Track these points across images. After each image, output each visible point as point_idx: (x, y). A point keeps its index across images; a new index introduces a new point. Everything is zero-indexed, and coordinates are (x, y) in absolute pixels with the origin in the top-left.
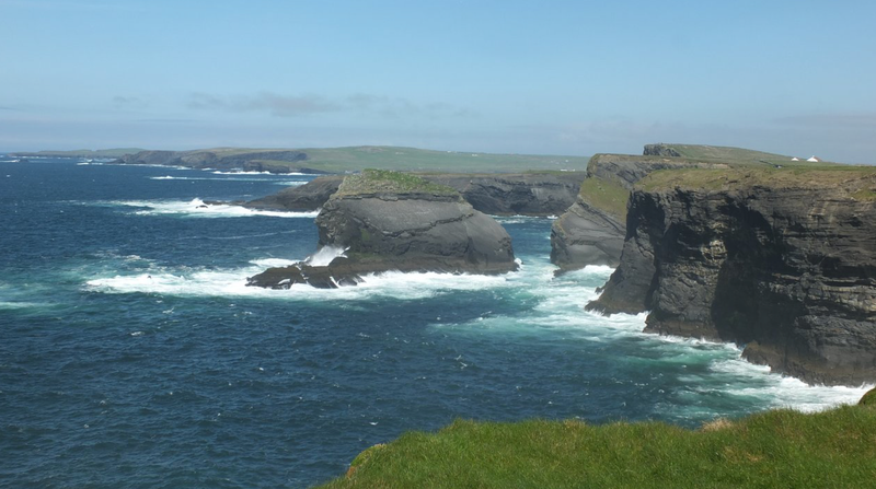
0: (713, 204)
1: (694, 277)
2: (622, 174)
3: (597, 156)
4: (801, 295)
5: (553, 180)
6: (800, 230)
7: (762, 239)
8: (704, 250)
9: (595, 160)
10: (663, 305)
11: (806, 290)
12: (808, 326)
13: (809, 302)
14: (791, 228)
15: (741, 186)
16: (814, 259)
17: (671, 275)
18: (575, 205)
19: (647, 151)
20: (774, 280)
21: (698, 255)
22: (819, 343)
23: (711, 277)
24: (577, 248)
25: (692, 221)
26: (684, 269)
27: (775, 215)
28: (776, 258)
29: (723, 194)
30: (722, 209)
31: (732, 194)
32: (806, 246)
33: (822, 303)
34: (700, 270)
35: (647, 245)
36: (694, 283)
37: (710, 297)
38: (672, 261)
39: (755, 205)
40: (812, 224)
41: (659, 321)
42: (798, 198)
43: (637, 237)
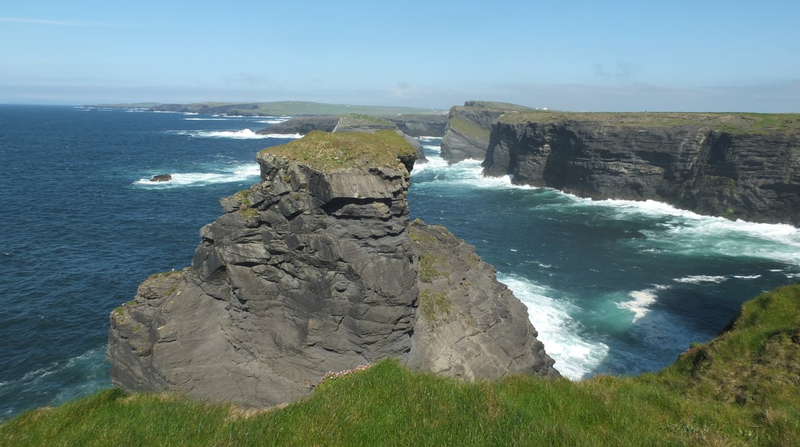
0: (547, 129)
1: (535, 161)
2: (467, 116)
3: (454, 107)
4: (591, 166)
5: (415, 119)
6: (591, 139)
7: (573, 143)
8: (541, 149)
9: (453, 109)
10: (520, 174)
11: (593, 164)
12: (593, 179)
13: (594, 169)
14: (587, 138)
15: (559, 120)
16: (597, 151)
17: (524, 160)
18: (449, 131)
19: (466, 104)
20: (577, 161)
21: (538, 151)
22: (598, 186)
23: (543, 161)
24: (454, 151)
25: (537, 136)
26: (531, 157)
27: (580, 133)
28: (580, 150)
29: (552, 124)
30: (550, 131)
31: (556, 124)
32: (594, 145)
33: (600, 169)
34: (538, 158)
35: (506, 148)
36: (534, 163)
37: (542, 170)
38: (524, 154)
39: (570, 129)
40: (596, 136)
41: (517, 180)
42: (589, 125)
43: (500, 144)
